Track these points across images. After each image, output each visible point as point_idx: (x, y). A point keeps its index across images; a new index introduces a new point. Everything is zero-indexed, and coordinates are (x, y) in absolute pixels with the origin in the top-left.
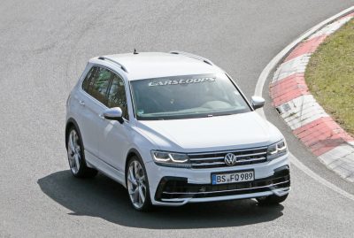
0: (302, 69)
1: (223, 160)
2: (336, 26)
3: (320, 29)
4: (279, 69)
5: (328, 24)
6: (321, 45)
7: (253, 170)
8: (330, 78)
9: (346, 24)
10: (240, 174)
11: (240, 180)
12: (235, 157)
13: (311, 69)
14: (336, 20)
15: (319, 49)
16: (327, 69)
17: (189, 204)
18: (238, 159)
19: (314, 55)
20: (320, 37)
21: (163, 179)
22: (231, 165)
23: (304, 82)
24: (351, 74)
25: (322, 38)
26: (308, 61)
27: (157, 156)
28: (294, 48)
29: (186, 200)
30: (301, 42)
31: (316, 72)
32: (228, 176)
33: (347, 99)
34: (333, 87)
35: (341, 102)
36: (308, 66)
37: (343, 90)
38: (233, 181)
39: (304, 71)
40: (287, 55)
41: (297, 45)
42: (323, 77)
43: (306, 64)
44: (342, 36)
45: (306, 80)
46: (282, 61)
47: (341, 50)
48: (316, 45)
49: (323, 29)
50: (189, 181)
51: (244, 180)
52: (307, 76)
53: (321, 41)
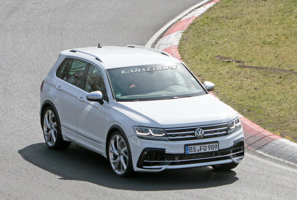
0: (176, 43)
1: (193, 134)
2: (202, 10)
3: (190, 12)
4: (159, 43)
5: (196, 8)
6: (191, 24)
7: (217, 142)
8: (198, 49)
9: (210, 9)
10: (207, 145)
11: (207, 150)
12: (203, 131)
13: (183, 42)
14: (202, 5)
15: (190, 28)
16: (195, 43)
17: (166, 170)
18: (205, 133)
19: (186, 32)
20: (190, 18)
21: (144, 150)
22: (200, 138)
23: (177, 52)
24: (214, 47)
25: (192, 20)
26: (181, 36)
27: (139, 131)
28: (170, 27)
29: (164, 167)
30: (176, 22)
31: (187, 45)
32: (198, 147)
33: (210, 65)
34: (200, 56)
35: (206, 68)
36: (180, 40)
37: (208, 59)
38: (202, 151)
39: (178, 44)
40: (165, 32)
41: (172, 25)
42: (193, 49)
43: (179, 39)
44: (207, 18)
45: (179, 51)
46: (161, 37)
47: (206, 28)
48: (187, 24)
49: (193, 13)
50: (167, 151)
51: (211, 150)
52: (180, 48)
53: (191, 21)
